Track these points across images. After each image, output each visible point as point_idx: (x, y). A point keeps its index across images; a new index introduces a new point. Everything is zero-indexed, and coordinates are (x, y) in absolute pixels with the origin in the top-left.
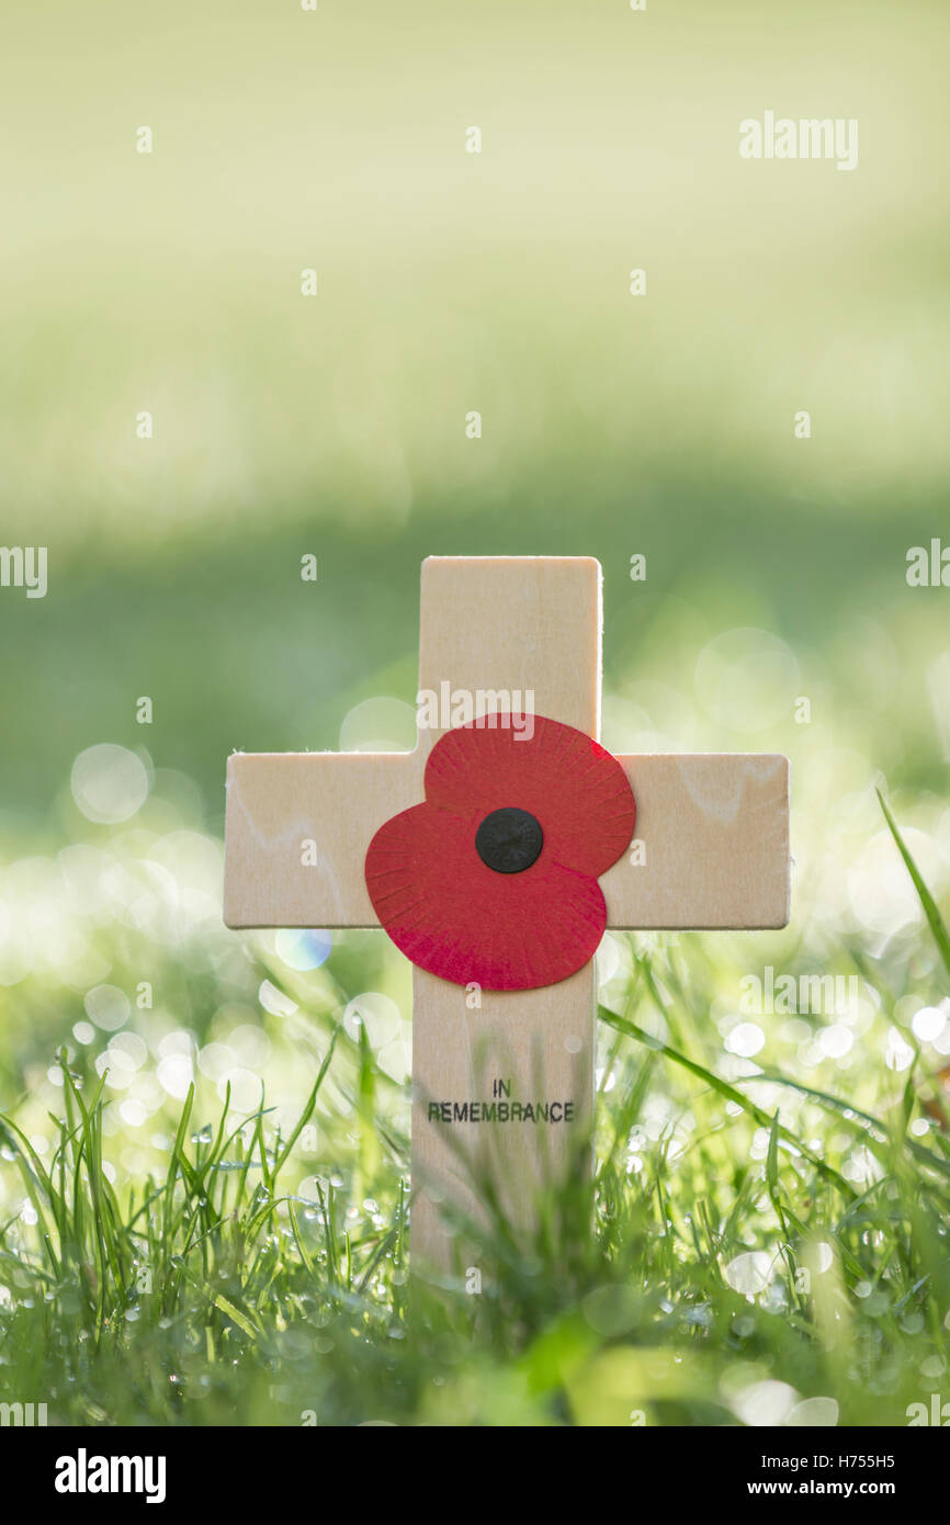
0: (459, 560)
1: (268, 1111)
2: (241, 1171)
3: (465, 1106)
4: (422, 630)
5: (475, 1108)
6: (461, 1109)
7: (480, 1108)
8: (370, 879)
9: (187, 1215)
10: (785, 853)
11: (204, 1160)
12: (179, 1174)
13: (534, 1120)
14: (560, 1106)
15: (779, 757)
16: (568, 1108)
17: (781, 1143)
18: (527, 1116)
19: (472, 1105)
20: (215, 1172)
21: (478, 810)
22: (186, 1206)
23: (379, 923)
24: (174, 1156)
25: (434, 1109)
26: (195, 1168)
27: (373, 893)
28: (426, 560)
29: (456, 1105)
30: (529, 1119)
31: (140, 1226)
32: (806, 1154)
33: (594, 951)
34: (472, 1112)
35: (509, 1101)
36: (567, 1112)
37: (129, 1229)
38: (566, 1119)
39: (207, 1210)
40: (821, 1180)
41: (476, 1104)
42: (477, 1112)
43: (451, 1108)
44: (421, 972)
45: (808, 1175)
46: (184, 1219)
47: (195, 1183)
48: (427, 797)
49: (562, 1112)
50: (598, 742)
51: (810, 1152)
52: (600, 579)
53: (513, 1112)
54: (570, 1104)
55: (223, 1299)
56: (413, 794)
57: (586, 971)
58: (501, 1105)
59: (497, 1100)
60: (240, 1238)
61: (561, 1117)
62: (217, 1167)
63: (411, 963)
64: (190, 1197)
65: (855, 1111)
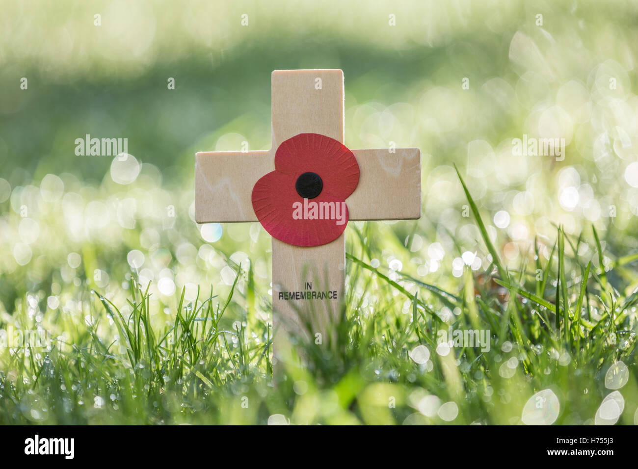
0: (286, 72)
1: (214, 297)
2: (203, 322)
3: (294, 293)
4: (272, 100)
5: (298, 294)
6: (292, 295)
7: (300, 294)
8: (253, 203)
9: (183, 340)
10: (419, 189)
11: (189, 317)
12: (179, 323)
13: (321, 298)
14: (331, 293)
15: (416, 149)
16: (335, 293)
17: (418, 306)
18: (318, 296)
19: (296, 293)
20: (193, 322)
21: (296, 173)
22: (182, 336)
23: (257, 220)
24: (177, 316)
25: (281, 295)
26: (185, 320)
27: (255, 207)
28: (273, 72)
29: (290, 293)
30: (319, 298)
31: (163, 345)
32: (427, 310)
33: (344, 230)
34: (296, 296)
35: (311, 291)
36: (334, 295)
37: (159, 346)
38: (334, 298)
39: (191, 337)
40: (434, 320)
41: (298, 292)
42: (299, 295)
43: (288, 294)
44: (275, 240)
45: (428, 318)
46: (182, 341)
47: (185, 326)
48: (276, 168)
49: (332, 295)
50: (344, 144)
51: (429, 309)
52: (343, 78)
53: (313, 295)
54: (336, 292)
55: (199, 372)
56: (271, 168)
57: (341, 237)
58: (308, 292)
59: (306, 291)
60: (205, 348)
61: (332, 297)
62: (194, 320)
63: (271, 236)
64: (184, 332)
65: (446, 293)
